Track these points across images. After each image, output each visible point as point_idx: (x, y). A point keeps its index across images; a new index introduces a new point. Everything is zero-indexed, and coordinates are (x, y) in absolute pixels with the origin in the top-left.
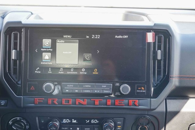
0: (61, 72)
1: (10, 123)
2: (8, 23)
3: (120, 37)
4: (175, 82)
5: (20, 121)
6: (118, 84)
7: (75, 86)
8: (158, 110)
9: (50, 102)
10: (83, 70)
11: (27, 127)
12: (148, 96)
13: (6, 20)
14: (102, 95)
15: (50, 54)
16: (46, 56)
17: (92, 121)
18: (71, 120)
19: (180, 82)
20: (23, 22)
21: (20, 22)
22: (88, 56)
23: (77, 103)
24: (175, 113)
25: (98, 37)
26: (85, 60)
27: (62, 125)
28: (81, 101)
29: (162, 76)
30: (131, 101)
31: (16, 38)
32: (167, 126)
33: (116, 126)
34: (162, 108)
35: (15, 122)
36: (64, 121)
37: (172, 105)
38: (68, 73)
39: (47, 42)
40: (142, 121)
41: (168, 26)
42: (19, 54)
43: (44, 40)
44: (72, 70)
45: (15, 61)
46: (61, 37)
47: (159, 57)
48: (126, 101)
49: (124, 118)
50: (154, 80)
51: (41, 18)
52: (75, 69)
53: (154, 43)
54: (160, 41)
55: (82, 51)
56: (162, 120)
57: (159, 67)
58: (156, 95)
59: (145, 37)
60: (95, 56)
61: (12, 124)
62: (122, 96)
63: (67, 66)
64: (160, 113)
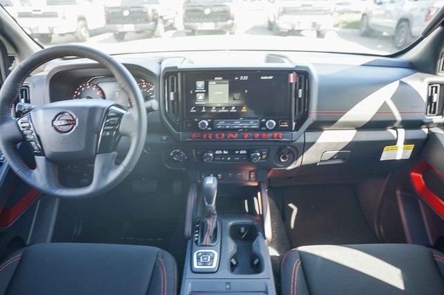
0: (213, 110)
1: (171, 154)
2: (166, 69)
3: (266, 78)
4: (313, 117)
5: (179, 153)
6: (263, 120)
7: (226, 122)
8: (298, 141)
9: (205, 136)
10: (233, 108)
11: (186, 158)
12: (289, 129)
13: (164, 66)
14: (250, 130)
15: (203, 94)
16: (200, 97)
17: (241, 152)
18: (222, 151)
19: (318, 116)
20: (179, 67)
21: (176, 67)
22: (237, 96)
23: (228, 137)
24: (312, 144)
25: (246, 78)
26: (234, 99)
27: (215, 155)
28: (232, 135)
29: (302, 113)
30: (276, 135)
31: (173, 82)
32: (305, 154)
33: (261, 155)
34: (301, 140)
35: (175, 154)
36: (217, 152)
37: (310, 137)
38: (220, 111)
39: (200, 84)
40: (283, 151)
41: (307, 68)
42: (176, 95)
43: (197, 82)
44: (223, 108)
45: (173, 101)
46: (213, 79)
47: (300, 96)
48: (270, 135)
49: (269, 149)
50: (295, 116)
51: (192, 63)
52: (226, 108)
53: (296, 83)
54: (300, 81)
55: (232, 91)
56: (300, 150)
57: (300, 105)
58: (297, 128)
59: (287, 78)
60: (244, 96)
61: (173, 156)
62: (268, 131)
63: (219, 105)
64: (299, 144)
